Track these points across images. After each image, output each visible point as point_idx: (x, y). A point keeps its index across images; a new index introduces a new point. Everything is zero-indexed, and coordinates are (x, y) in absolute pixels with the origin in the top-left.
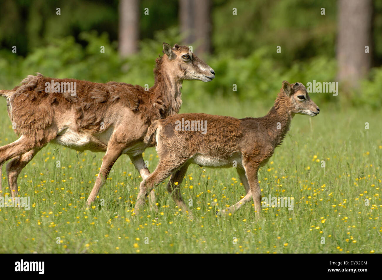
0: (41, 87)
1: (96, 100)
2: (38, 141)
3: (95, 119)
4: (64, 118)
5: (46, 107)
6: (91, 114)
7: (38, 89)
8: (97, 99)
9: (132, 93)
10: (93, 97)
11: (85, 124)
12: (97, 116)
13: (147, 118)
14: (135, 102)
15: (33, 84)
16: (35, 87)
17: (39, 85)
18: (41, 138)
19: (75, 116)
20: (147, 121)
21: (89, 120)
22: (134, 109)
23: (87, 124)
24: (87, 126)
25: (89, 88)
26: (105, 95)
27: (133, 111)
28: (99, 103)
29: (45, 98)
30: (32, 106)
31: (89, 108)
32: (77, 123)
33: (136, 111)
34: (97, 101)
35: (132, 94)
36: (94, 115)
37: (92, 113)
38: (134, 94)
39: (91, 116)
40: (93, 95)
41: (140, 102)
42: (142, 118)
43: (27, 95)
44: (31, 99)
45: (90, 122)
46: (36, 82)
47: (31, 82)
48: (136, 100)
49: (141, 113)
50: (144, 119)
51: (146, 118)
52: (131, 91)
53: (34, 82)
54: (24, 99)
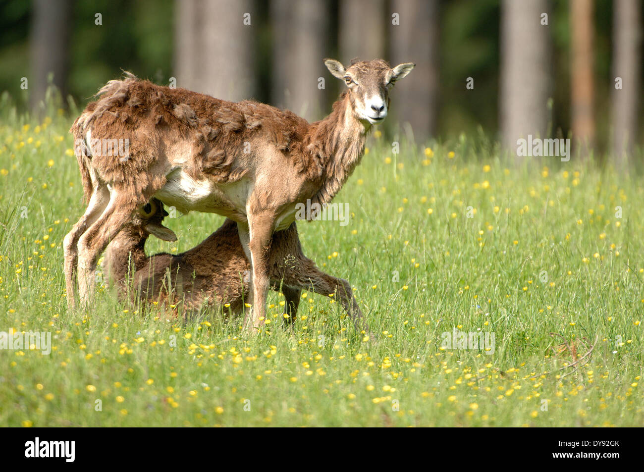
0: (135, 98)
1: (226, 126)
2: (140, 192)
3: (224, 158)
4: (175, 151)
5: (146, 132)
6: (217, 150)
7: (133, 102)
8: (227, 124)
9: (282, 121)
10: (221, 120)
11: (208, 165)
12: (227, 154)
13: (303, 165)
14: (286, 136)
15: (122, 94)
16: (126, 99)
17: (132, 96)
18: (144, 186)
19: (193, 150)
20: (302, 169)
21: (214, 159)
22: (284, 147)
23: (211, 166)
24: (210, 168)
25: (213, 105)
26: (241, 119)
27: (282, 151)
28: (230, 131)
29: (144, 116)
30: (126, 131)
31: (216, 137)
32: (196, 161)
33: (286, 152)
34: (227, 128)
35: (280, 122)
36: (222, 151)
37: (221, 148)
38: (284, 124)
39: (218, 153)
40: (219, 117)
41: (294, 137)
42: (295, 164)
43: (115, 114)
44: (123, 120)
45: (216, 162)
46: (127, 90)
47: (119, 91)
48: (286, 133)
49: (292, 156)
50: (297, 166)
51: (301, 164)
52: (280, 119)
53: (123, 91)
54: (112, 120)
